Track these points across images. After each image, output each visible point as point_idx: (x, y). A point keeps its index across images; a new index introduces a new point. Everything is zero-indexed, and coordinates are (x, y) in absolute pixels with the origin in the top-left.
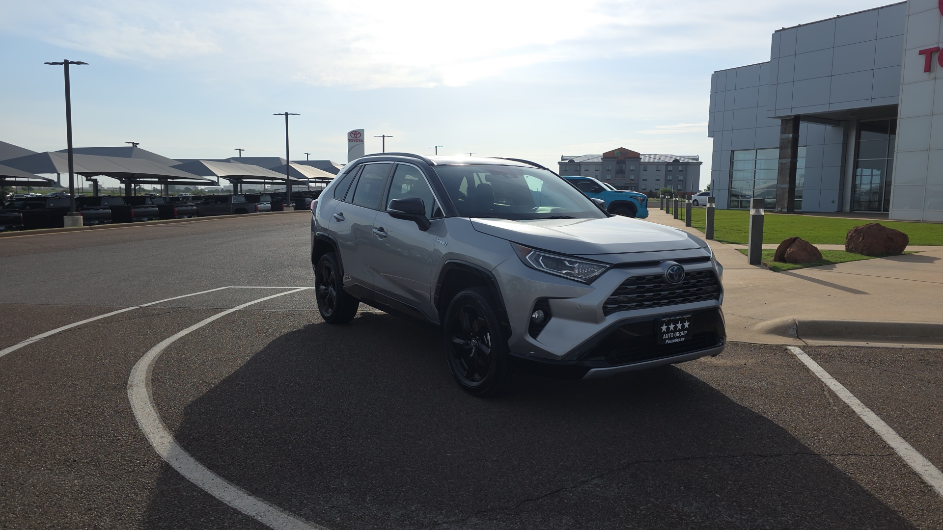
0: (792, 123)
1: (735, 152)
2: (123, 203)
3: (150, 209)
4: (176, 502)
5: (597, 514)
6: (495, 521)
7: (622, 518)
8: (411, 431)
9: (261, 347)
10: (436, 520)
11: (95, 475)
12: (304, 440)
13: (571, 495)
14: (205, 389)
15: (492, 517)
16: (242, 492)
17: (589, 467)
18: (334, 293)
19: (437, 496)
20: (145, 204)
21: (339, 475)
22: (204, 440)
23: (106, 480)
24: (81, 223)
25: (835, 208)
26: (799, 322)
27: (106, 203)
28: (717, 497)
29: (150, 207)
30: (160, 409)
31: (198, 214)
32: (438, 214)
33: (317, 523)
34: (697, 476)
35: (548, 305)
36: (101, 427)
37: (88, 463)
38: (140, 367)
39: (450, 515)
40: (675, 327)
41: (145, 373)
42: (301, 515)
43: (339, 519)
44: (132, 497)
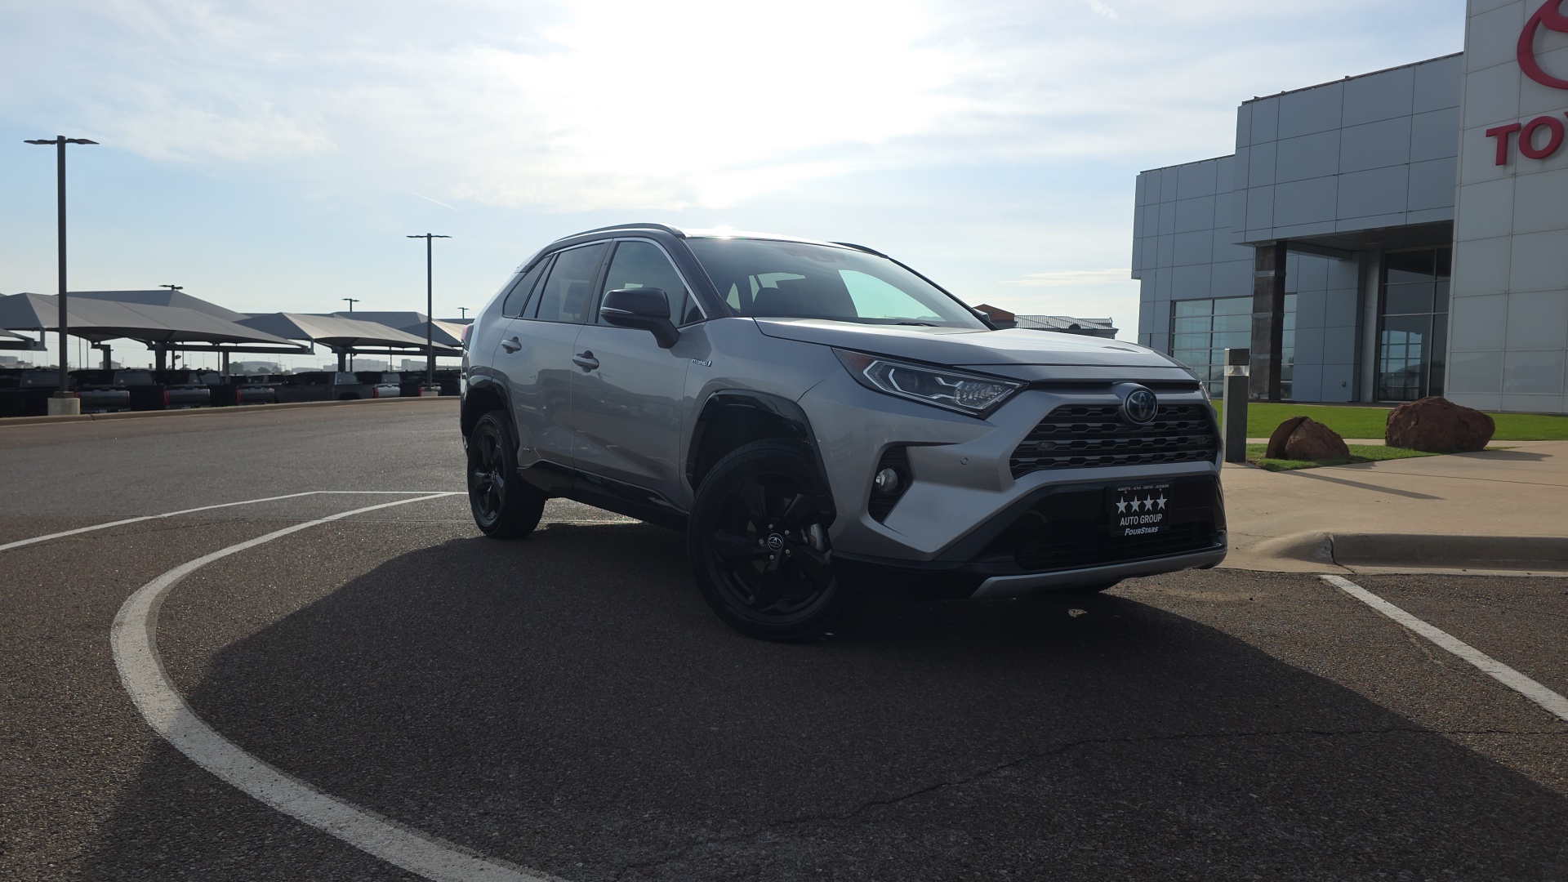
0: (1275, 253)
1: (1178, 303)
2: (151, 382)
3: (196, 391)
4: (172, 804)
5: (1017, 827)
6: (812, 839)
7: (1070, 833)
8: (641, 692)
9: (367, 570)
10: (693, 836)
11: (21, 759)
12: (435, 705)
13: (961, 794)
14: (254, 629)
15: (806, 832)
16: (306, 789)
17: (990, 749)
18: (501, 483)
19: (693, 796)
20: (187, 383)
21: (501, 760)
22: (243, 705)
23: (42, 767)
24: (77, 411)
25: (1348, 394)
26: (1336, 537)
27: (122, 381)
28: (1252, 798)
29: (195, 387)
30: (167, 658)
31: (275, 399)
32: (695, 316)
33: (452, 840)
34: (1204, 764)
35: (905, 459)
36: (50, 685)
37: (12, 741)
38: (141, 597)
39: (721, 827)
40: (1142, 506)
41: (148, 606)
42: (420, 827)
43: (497, 834)
44: (87, 795)
